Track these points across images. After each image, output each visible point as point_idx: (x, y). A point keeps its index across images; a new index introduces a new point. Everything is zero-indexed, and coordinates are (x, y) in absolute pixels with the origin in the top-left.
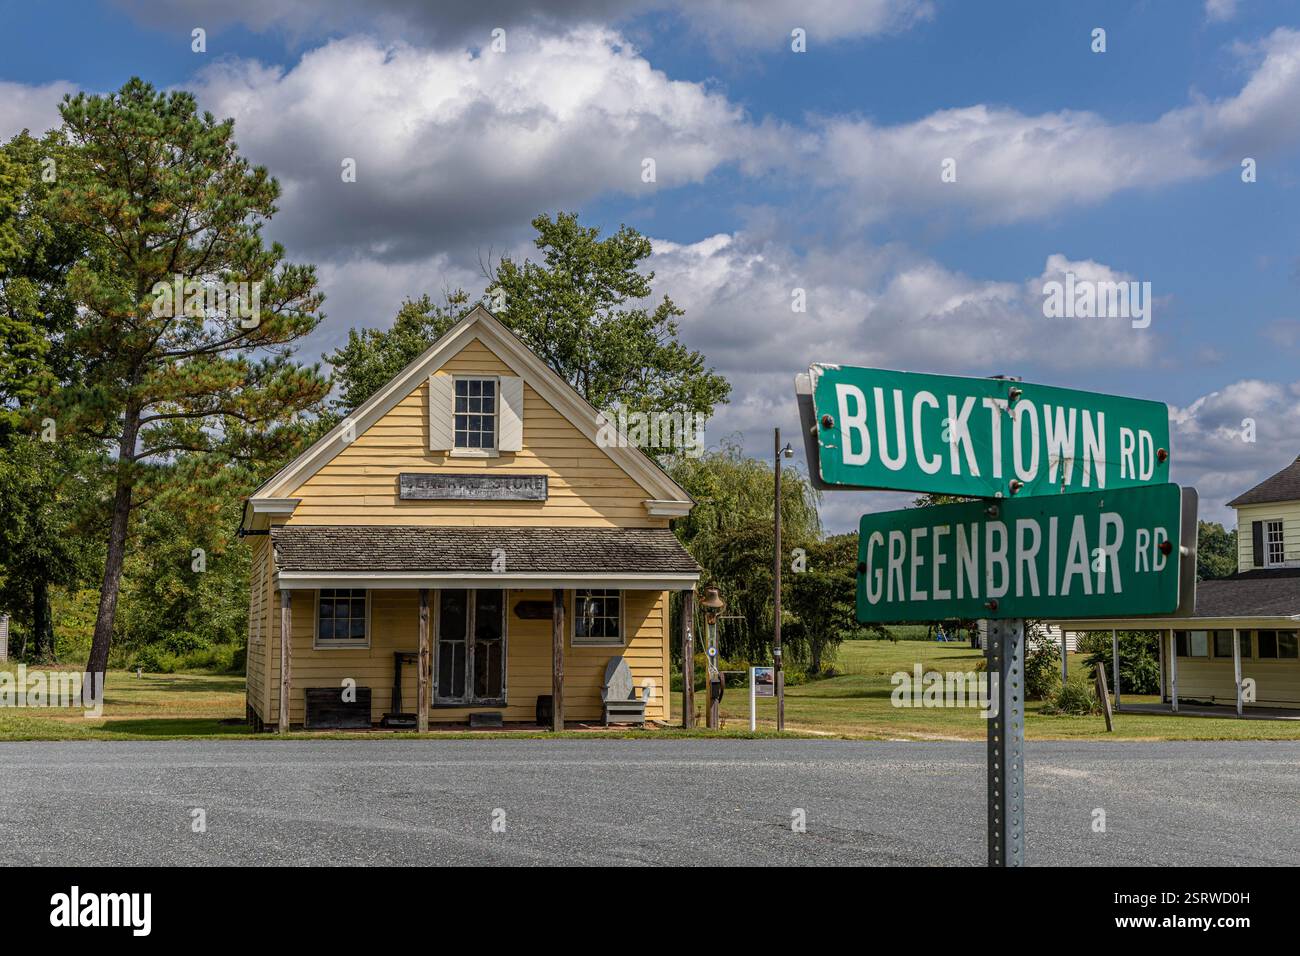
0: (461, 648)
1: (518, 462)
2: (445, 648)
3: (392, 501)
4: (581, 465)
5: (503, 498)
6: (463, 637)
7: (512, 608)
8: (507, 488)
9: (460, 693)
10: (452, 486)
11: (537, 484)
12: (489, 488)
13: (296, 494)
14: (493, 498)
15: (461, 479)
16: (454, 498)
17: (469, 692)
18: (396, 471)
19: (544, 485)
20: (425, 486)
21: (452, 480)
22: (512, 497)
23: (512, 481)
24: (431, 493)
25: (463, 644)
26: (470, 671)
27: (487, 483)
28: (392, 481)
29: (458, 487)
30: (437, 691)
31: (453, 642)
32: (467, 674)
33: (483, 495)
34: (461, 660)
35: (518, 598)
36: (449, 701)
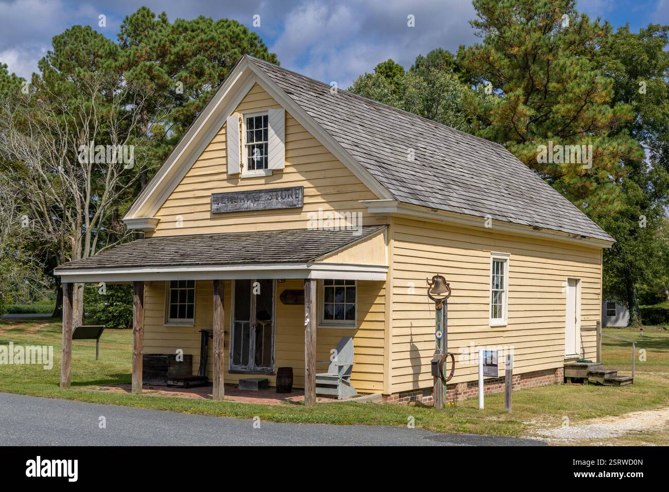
0: (247, 327)
1: (285, 178)
2: (237, 326)
3: (208, 215)
4: (327, 176)
5: (273, 207)
6: (248, 319)
7: (279, 296)
8: (277, 199)
9: (246, 362)
10: (242, 201)
11: (296, 194)
12: (266, 200)
13: (158, 214)
14: (267, 208)
15: (248, 195)
16: (244, 210)
17: (251, 361)
18: (209, 193)
19: (300, 194)
20: (227, 202)
21: (242, 196)
22: (279, 206)
23: (280, 193)
24: (230, 207)
25: (248, 324)
26: (253, 345)
27: (264, 196)
28: (208, 200)
29: (246, 202)
30: (232, 360)
31: (243, 322)
32: (250, 348)
33: (261, 207)
34: (247, 336)
35: (283, 288)
36: (239, 368)
